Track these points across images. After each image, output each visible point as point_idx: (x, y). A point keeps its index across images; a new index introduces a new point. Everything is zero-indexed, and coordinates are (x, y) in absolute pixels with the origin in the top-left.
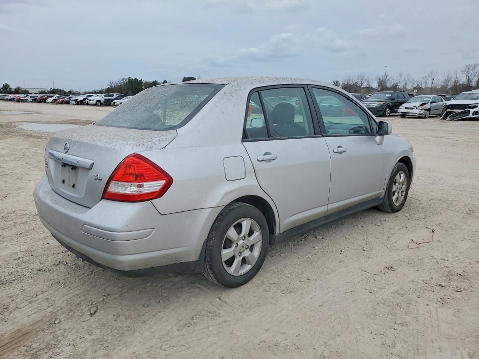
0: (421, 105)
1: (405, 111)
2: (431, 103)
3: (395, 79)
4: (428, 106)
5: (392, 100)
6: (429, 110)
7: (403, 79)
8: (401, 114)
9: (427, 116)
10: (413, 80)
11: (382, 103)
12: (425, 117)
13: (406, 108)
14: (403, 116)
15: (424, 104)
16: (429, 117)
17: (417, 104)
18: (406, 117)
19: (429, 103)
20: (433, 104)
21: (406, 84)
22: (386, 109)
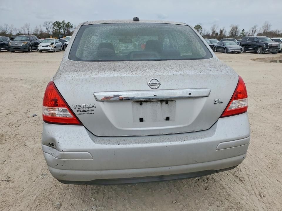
0: (51, 45)
1: (43, 48)
2: (56, 43)
3: (3, 27)
4: (54, 45)
5: (31, 41)
6: (55, 47)
7: (9, 28)
8: (40, 50)
9: (56, 51)
10: (16, 29)
11: (26, 43)
12: (55, 52)
13: (43, 46)
14: (41, 51)
15: (52, 44)
16: (57, 51)
17: (49, 44)
18: (43, 52)
19: (55, 43)
20: (57, 44)
21: (11, 31)
22: (29, 47)
